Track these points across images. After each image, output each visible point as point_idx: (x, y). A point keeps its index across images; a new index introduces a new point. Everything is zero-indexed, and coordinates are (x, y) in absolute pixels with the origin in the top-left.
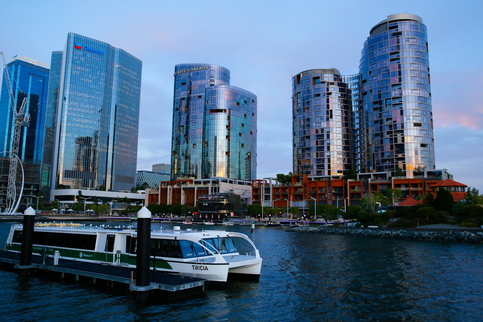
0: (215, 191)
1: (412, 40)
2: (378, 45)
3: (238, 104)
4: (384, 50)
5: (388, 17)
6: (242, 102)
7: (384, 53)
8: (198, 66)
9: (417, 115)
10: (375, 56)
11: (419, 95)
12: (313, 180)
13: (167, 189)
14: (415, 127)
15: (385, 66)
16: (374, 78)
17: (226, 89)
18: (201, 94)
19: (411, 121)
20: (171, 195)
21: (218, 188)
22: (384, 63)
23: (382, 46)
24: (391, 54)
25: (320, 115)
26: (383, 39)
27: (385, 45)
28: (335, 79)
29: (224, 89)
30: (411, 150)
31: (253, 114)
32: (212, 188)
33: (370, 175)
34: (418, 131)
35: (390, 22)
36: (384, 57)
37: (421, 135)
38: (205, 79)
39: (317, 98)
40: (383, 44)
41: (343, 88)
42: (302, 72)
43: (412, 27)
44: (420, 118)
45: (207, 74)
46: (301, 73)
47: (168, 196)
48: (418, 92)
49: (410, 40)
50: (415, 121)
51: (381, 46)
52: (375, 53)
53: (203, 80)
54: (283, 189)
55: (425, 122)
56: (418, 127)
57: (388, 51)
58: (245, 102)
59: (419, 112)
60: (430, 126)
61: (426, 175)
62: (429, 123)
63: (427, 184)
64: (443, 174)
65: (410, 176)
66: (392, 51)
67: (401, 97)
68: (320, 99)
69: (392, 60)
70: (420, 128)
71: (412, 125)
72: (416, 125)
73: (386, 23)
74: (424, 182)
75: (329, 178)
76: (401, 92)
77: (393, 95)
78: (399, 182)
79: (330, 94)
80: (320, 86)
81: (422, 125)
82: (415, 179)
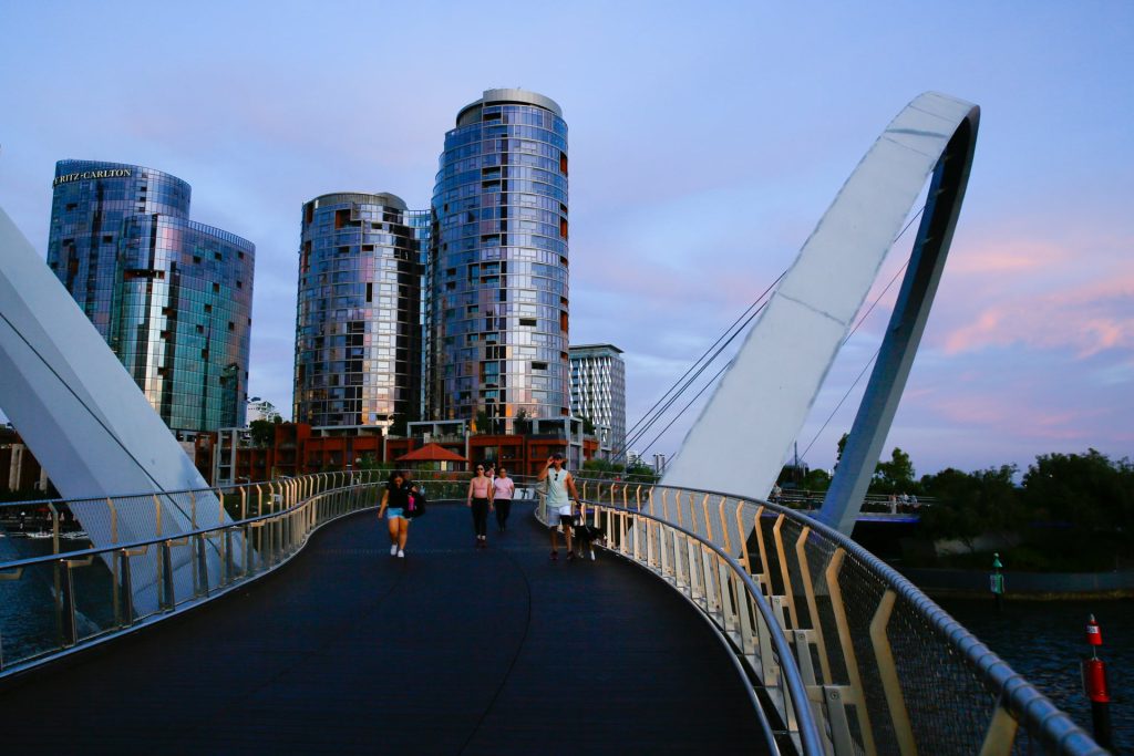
1: (528, 146)
2: (462, 151)
3: (197, 260)
4: (472, 162)
5: (486, 93)
6: (208, 255)
7: (473, 168)
8: (108, 167)
9: (528, 301)
10: (456, 173)
11: (534, 260)
12: (323, 434)
13: (10, 450)
14: (522, 327)
15: (472, 195)
16: (452, 220)
17: (171, 226)
18: (110, 234)
19: (515, 314)
20: (19, 466)
22: (472, 188)
23: (470, 154)
24: (486, 171)
25: (347, 294)
26: (473, 139)
27: (475, 152)
28: (386, 218)
29: (166, 225)
30: (519, 374)
31: (239, 284)
33: (432, 426)
34: (529, 335)
35: (488, 104)
36: (472, 176)
37: (534, 343)
38: (122, 198)
39: (342, 256)
40: (472, 149)
41: (403, 237)
42: (319, 198)
43: (530, 118)
44: (533, 309)
45: (127, 187)
46: (315, 200)
47: (12, 468)
48: (533, 253)
49: (523, 145)
50: (522, 315)
51: (468, 153)
52: (456, 166)
53: (118, 202)
54: (260, 453)
55: (545, 316)
56: (528, 328)
57: (480, 165)
58: (218, 256)
59: (534, 295)
60: (559, 327)
61: (536, 427)
62: (558, 320)
63: (532, 446)
64: (567, 426)
65: (510, 429)
66: (486, 166)
67: (498, 263)
68: (347, 259)
69: (486, 184)
70: (534, 329)
71: (516, 321)
72: (524, 322)
73: (480, 105)
74: (526, 443)
75: (356, 430)
76: (498, 252)
77: (484, 257)
78: (481, 443)
79: (370, 248)
80: (350, 230)
81: (538, 323)
82: (510, 437)
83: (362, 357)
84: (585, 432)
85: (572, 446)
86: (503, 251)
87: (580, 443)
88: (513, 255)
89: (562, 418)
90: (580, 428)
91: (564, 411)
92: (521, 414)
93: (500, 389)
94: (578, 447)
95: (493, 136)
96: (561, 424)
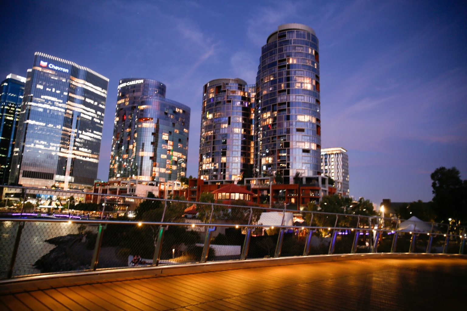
0: (132, 191)
1: (299, 48)
2: (269, 54)
3: (166, 114)
4: (273, 58)
5: (279, 27)
6: (171, 112)
7: (273, 61)
10: (266, 64)
11: (303, 101)
12: (209, 184)
14: (297, 133)
15: (274, 73)
16: (265, 85)
17: (156, 100)
18: (135, 105)
19: (294, 127)
21: (135, 189)
22: (273, 70)
24: (280, 61)
25: (220, 122)
26: (273, 48)
27: (274, 54)
29: (154, 100)
30: (296, 155)
31: (183, 124)
32: (130, 189)
34: (300, 137)
35: (280, 31)
36: (274, 64)
37: (303, 141)
38: (140, 91)
39: (218, 105)
40: (273, 52)
42: (209, 82)
44: (303, 124)
45: (142, 87)
48: (303, 98)
49: (297, 48)
50: (298, 127)
51: (271, 54)
52: (267, 61)
53: (138, 93)
55: (309, 128)
56: (300, 133)
57: (277, 59)
58: (175, 112)
59: (303, 117)
60: (316, 132)
61: (304, 181)
62: (315, 129)
63: (302, 190)
64: (320, 180)
65: (292, 182)
66: (280, 59)
67: (285, 103)
68: (220, 107)
69: (280, 67)
70: (303, 133)
71: (294, 130)
72: (298, 130)
73: (277, 32)
74: (299, 188)
75: (223, 182)
76: (285, 98)
77: (279, 100)
78: (277, 188)
79: (230, 101)
80: (222, 94)
81: (305, 130)
82: (291, 185)
83: (226, 149)
84: (329, 183)
85: (323, 190)
86: (288, 97)
87: (327, 189)
88: (293, 99)
89: (317, 176)
90: (327, 182)
91: (319, 173)
92: (298, 174)
93: (287, 162)
94: (326, 191)
95: (283, 45)
96: (317, 179)
